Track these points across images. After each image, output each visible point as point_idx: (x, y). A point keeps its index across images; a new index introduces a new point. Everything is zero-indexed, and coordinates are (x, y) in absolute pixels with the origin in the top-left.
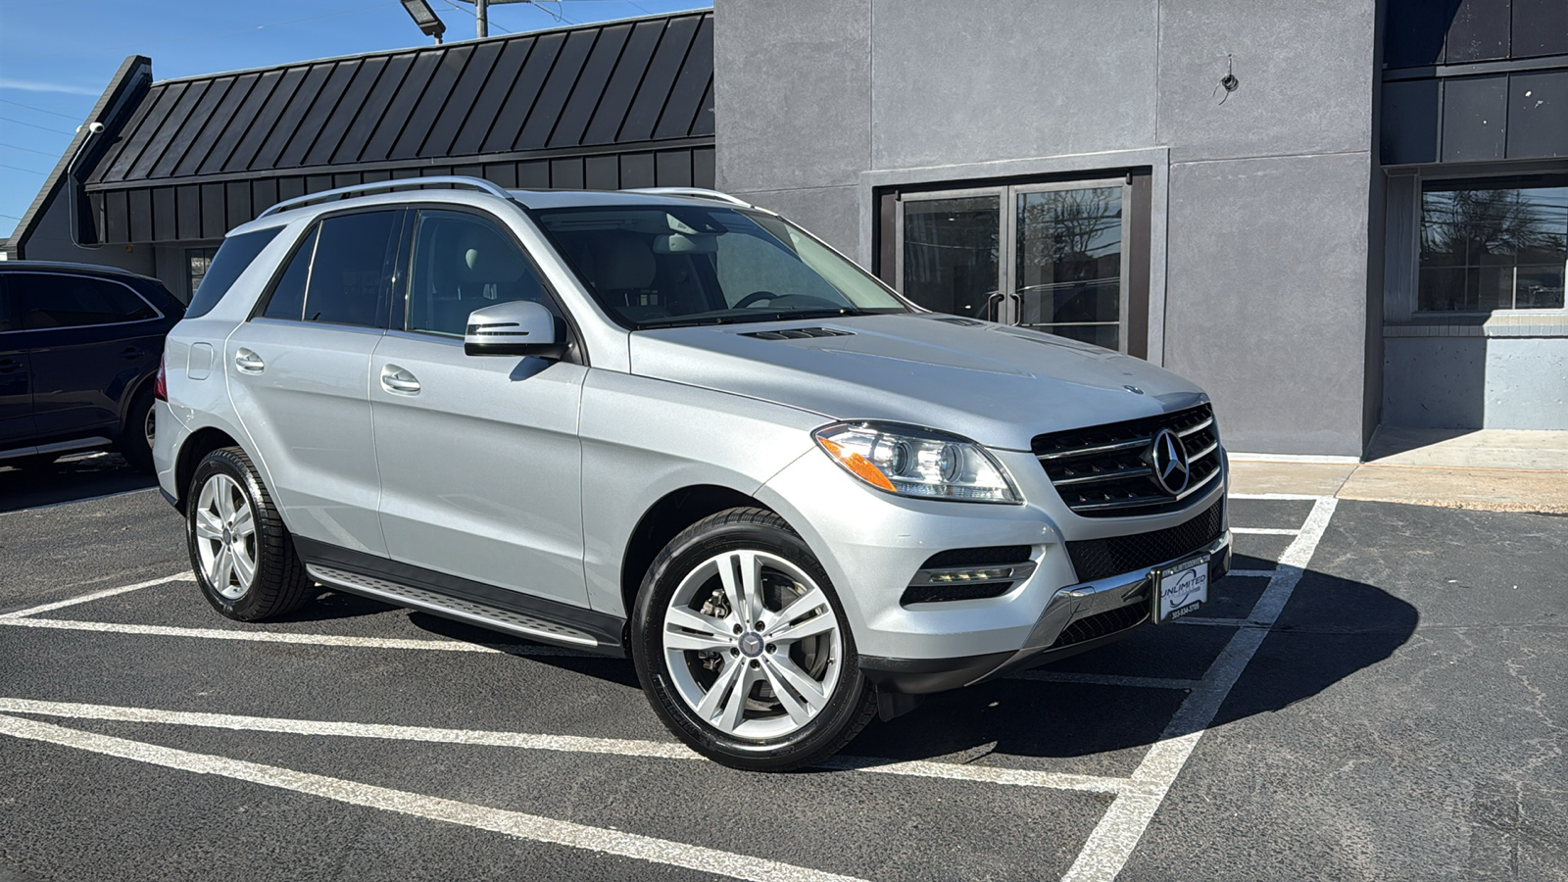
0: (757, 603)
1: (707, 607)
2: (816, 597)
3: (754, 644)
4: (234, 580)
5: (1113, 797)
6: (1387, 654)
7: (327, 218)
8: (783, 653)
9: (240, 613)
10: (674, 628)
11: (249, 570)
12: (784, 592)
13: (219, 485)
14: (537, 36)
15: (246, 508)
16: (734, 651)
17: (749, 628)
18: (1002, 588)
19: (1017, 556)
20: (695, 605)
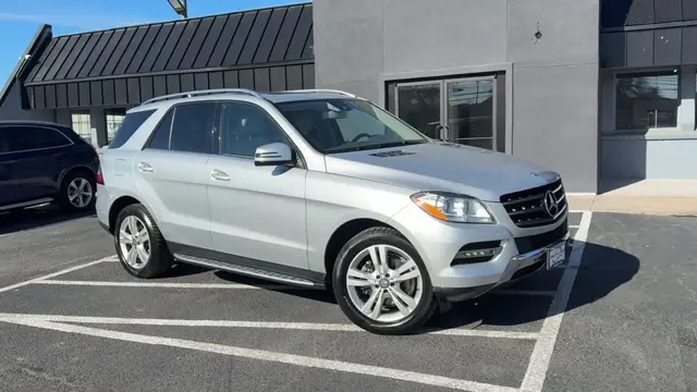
0: (386, 266)
1: (364, 268)
2: (411, 263)
3: (385, 283)
4: (138, 261)
5: (535, 341)
6: (630, 278)
7: (178, 106)
8: (397, 286)
9: (141, 275)
10: (350, 277)
11: (146, 257)
12: (396, 262)
13: (131, 221)
14: (229, 15)
15: (145, 230)
16: (377, 286)
17: (383, 276)
18: (488, 258)
19: (496, 244)
20: (359, 268)
